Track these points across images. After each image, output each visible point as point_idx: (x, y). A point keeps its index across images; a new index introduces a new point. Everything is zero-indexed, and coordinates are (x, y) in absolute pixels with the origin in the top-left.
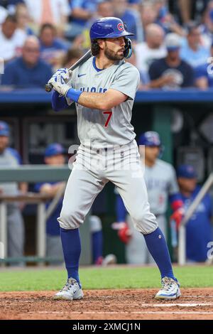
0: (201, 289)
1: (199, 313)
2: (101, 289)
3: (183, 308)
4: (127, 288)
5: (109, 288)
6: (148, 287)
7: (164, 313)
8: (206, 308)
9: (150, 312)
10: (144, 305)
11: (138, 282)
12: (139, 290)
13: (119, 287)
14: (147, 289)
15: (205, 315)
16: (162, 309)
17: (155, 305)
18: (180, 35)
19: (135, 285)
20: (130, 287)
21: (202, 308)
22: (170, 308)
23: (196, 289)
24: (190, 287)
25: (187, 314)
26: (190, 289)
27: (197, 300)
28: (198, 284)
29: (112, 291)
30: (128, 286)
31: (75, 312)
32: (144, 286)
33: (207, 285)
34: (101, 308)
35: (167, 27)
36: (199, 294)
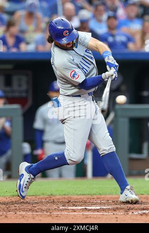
0: (103, 196)
1: (101, 213)
2: (30, 196)
3: (91, 210)
4: (49, 195)
5: (36, 196)
6: (65, 195)
7: (76, 213)
8: (107, 210)
9: (66, 213)
10: (61, 208)
11: (58, 191)
12: (58, 197)
13: (43, 194)
14: (64, 196)
15: (106, 215)
16: (74, 211)
17: (69, 208)
18: (89, 11)
19: (54, 193)
20: (52, 195)
21: (104, 210)
22: (80, 210)
23: (99, 196)
24: (95, 195)
25: (92, 214)
26: (95, 196)
27: (100, 204)
28: (101, 193)
29: (38, 197)
30: (50, 194)
31: (10, 213)
32: (61, 194)
33: (108, 193)
34: (30, 210)
35: (79, 5)
36: (101, 200)
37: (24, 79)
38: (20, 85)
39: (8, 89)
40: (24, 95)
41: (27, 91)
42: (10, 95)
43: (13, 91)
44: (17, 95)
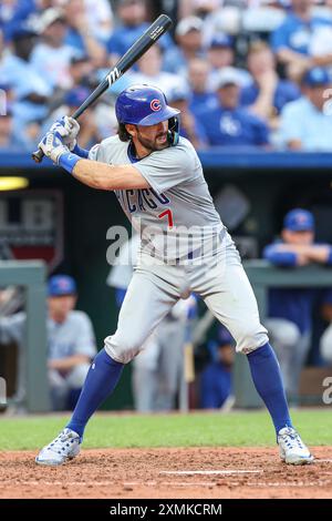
37: (47, 207)
38: (38, 221)
39: (14, 228)
40: (47, 240)
41: (53, 233)
42: (18, 240)
43: (24, 233)
44: (32, 240)
